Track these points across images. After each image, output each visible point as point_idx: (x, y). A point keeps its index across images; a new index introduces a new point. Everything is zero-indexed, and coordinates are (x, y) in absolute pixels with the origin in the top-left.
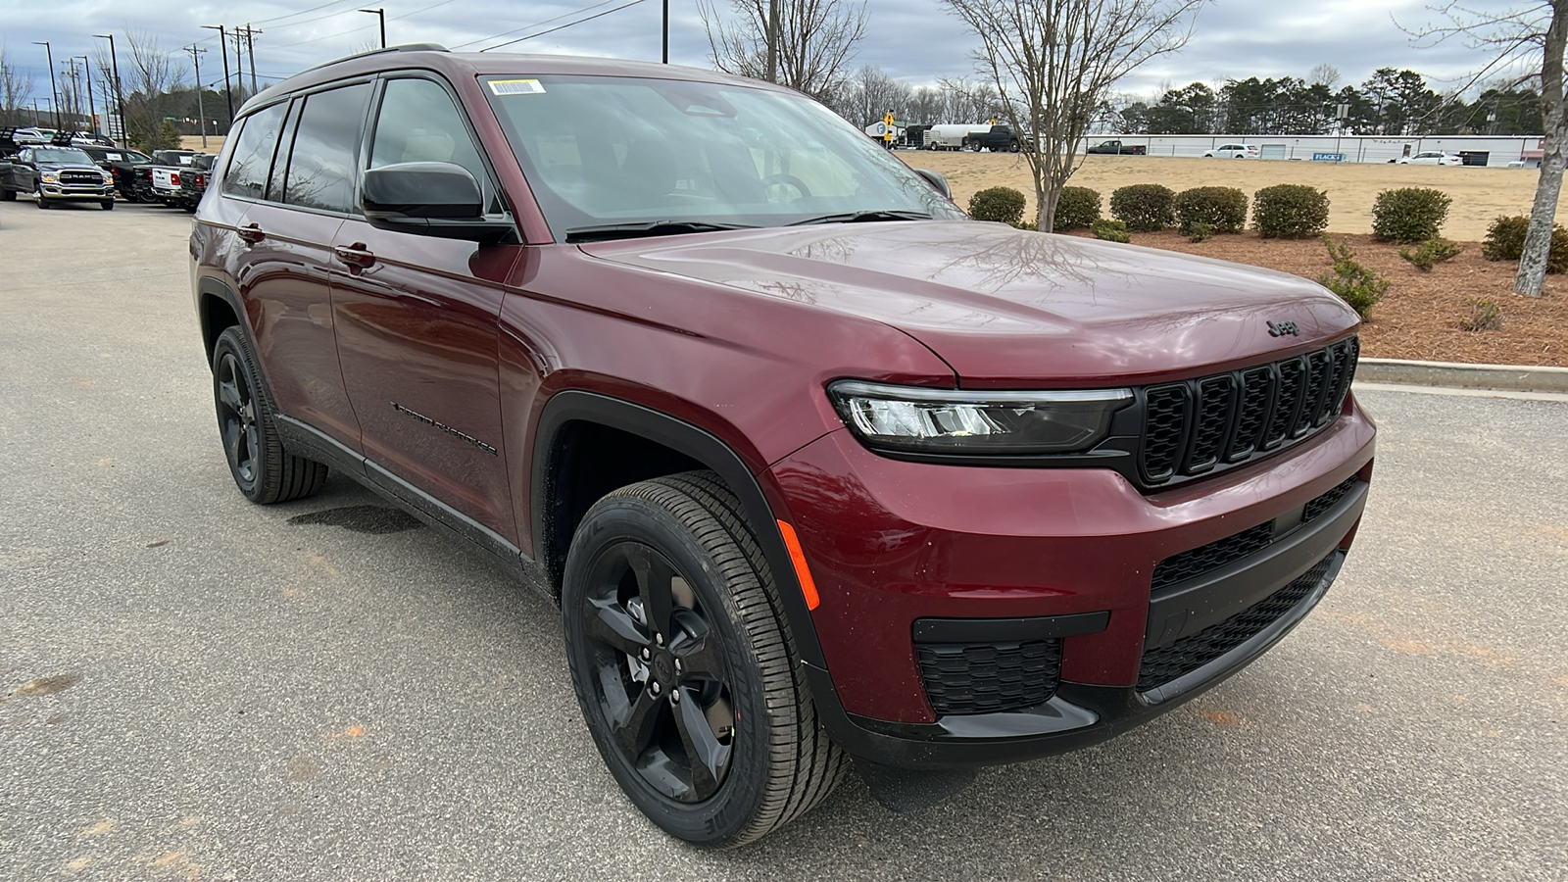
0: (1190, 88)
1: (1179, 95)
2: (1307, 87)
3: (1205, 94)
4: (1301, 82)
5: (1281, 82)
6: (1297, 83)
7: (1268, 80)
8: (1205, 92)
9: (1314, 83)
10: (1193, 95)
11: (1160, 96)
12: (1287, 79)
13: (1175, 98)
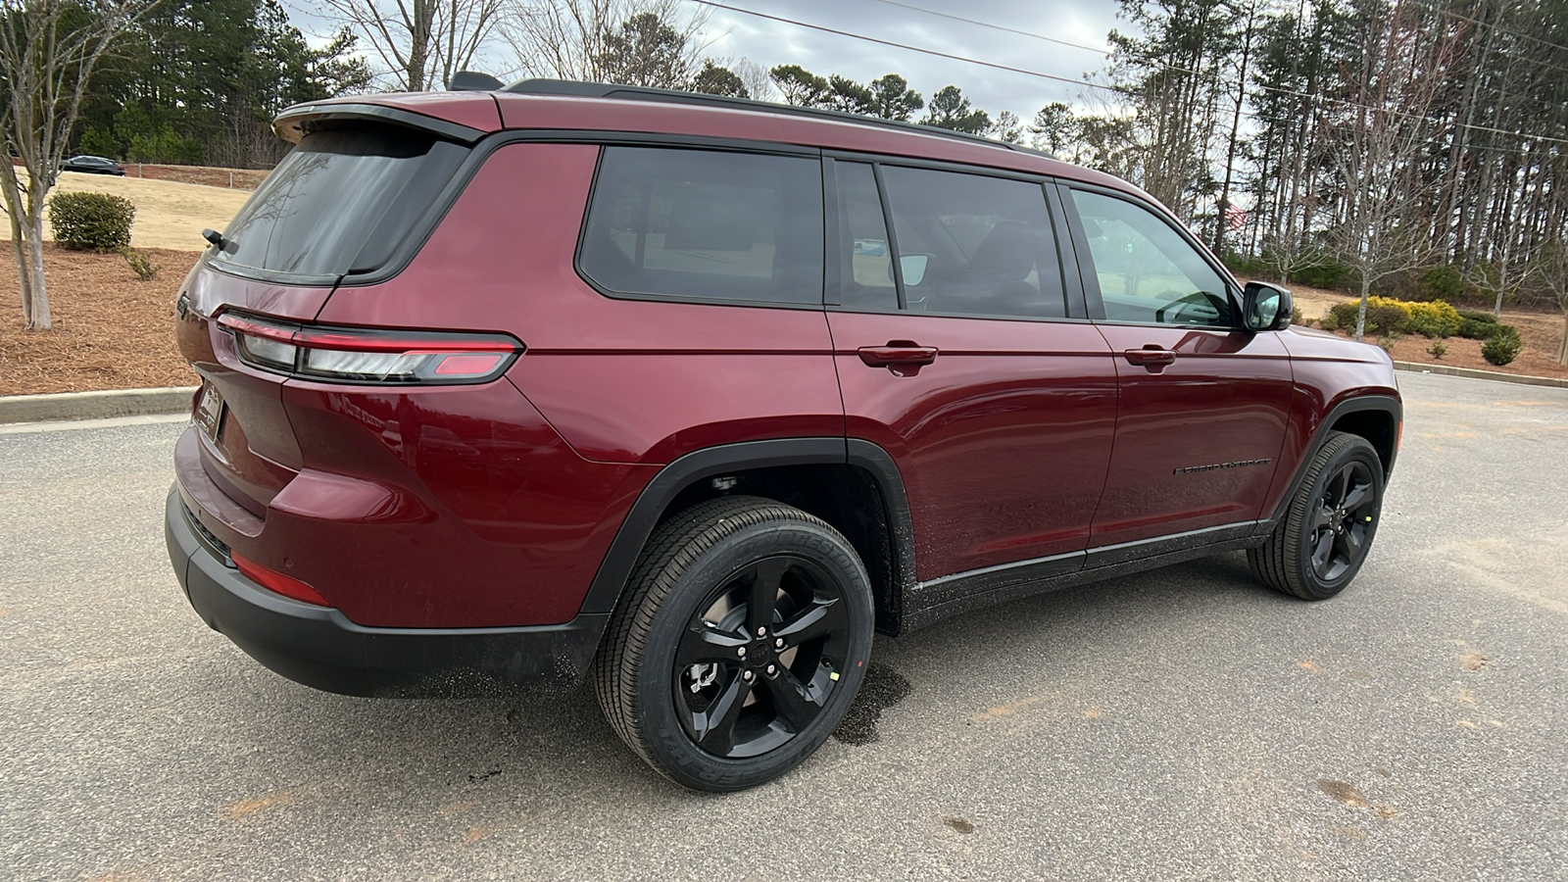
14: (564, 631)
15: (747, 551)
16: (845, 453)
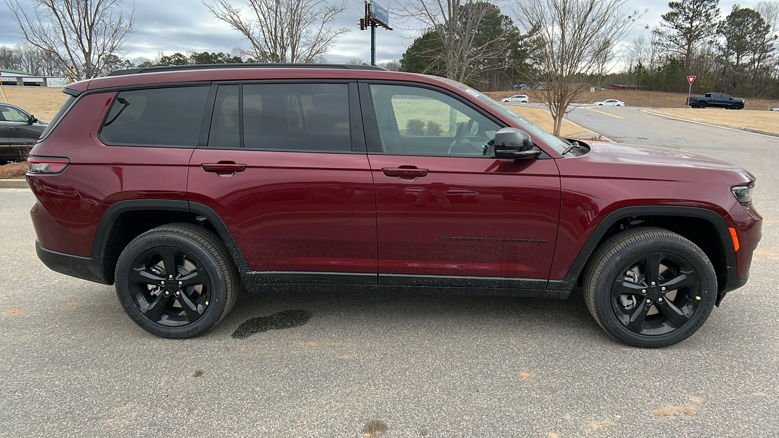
0: (175, 56)
1: (169, 59)
2: (232, 58)
3: (182, 59)
4: (228, 55)
5: (218, 55)
6: (226, 55)
7: (213, 54)
8: (183, 58)
9: (234, 56)
10: (177, 59)
11: (159, 59)
12: (221, 53)
13: (167, 60)
14: (90, 260)
15: (151, 242)
16: (188, 207)
